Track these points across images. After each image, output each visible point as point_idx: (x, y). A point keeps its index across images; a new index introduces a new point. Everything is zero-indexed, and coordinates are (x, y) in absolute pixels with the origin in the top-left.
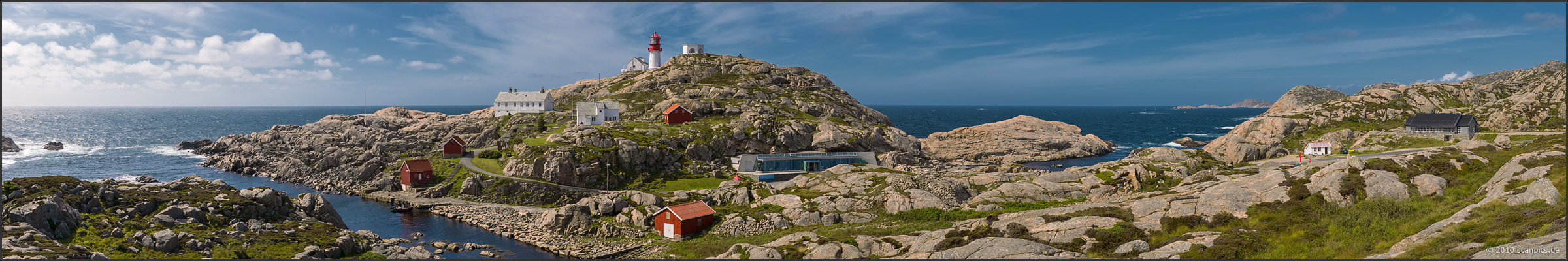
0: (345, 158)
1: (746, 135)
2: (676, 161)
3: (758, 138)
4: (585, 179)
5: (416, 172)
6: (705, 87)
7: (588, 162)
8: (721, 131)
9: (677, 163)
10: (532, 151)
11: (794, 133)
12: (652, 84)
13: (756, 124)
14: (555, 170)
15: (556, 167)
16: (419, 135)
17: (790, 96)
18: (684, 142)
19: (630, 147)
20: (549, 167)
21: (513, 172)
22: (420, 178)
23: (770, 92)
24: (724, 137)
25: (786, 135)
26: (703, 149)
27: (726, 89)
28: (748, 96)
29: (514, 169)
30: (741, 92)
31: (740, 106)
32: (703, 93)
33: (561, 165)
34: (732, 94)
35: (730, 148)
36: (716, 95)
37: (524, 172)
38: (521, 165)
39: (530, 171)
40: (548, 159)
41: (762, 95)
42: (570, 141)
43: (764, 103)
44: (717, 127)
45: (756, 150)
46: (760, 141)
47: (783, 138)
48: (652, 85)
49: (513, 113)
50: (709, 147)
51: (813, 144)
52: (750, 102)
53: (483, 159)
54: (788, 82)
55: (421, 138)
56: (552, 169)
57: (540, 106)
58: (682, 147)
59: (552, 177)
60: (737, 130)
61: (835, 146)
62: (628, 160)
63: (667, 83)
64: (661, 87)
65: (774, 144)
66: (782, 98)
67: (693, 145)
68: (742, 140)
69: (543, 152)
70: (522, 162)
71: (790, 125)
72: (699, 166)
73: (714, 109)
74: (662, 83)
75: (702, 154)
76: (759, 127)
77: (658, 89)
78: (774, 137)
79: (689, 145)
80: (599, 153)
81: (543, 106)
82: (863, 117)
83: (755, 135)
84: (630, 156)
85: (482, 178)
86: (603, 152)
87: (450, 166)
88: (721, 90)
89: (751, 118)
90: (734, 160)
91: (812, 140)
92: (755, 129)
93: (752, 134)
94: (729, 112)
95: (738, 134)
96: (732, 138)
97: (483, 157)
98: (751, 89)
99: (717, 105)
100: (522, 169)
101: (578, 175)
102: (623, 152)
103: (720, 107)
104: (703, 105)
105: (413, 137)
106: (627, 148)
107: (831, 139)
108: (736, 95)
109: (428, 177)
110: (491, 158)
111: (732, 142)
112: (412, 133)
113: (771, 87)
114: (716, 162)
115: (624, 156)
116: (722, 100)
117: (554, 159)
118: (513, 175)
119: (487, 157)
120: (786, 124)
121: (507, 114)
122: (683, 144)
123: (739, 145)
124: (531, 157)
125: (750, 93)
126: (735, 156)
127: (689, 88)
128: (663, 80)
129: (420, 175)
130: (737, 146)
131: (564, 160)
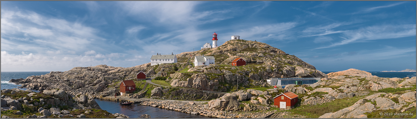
0: (87, 82)
1: (272, 70)
2: (247, 80)
3: (276, 71)
4: (213, 87)
5: (128, 86)
6: (245, 53)
7: (213, 80)
8: (262, 68)
9: (247, 81)
10: (185, 75)
11: (289, 70)
12: (221, 51)
13: (274, 66)
14: (199, 84)
15: (199, 82)
16: (117, 74)
17: (279, 57)
18: (248, 73)
19: (229, 74)
20: (196, 82)
21: (177, 85)
22: (130, 89)
23: (272, 55)
24: (263, 71)
25: (286, 70)
26: (256, 75)
27: (254, 53)
28: (264, 56)
29: (177, 83)
30: (261, 54)
31: (262, 60)
32: (244, 55)
33: (201, 81)
34: (257, 55)
35: (266, 76)
36: (250, 55)
37: (183, 85)
38: (181, 81)
39: (186, 84)
40: (195, 79)
41: (269, 56)
42: (201, 71)
43: (271, 59)
44: (259, 67)
45: (276, 76)
46: (277, 73)
47: (285, 72)
48: (221, 52)
49: (160, 64)
50: (258, 75)
51: (296, 74)
52: (266, 59)
53: (158, 81)
54: (276, 52)
55: (118, 75)
56: (197, 83)
57: (172, 60)
58: (247, 75)
59: (197, 87)
60: (268, 68)
61: (305, 75)
62: (229, 79)
63: (228, 51)
64: (225, 53)
65: (282, 74)
66: (277, 57)
67: (252, 74)
68: (270, 72)
69: (191, 75)
70: (181, 80)
71: (286, 67)
72: (257, 82)
73: (252, 61)
74: (225, 51)
75: (256, 78)
76: (275, 67)
77: (224, 53)
78: (282, 71)
79: (250, 74)
80: (217, 76)
81: (173, 60)
82: (307, 66)
83: (275, 70)
84: (230, 77)
85: (163, 88)
86: (218, 75)
87: (142, 84)
88: (253, 54)
89: (271, 64)
90: (268, 81)
91: (295, 73)
92: (274, 68)
93: (274, 70)
94: (258, 62)
95: (269, 70)
96: (266, 71)
97: (157, 80)
98: (264, 53)
99: (253, 59)
100: (182, 83)
101: (210, 86)
102: (227, 76)
103: (254, 60)
104: (247, 59)
105: (115, 75)
106: (228, 74)
107: (304, 72)
108: (259, 56)
109: (134, 88)
110: (161, 80)
111: (266, 73)
112: (114, 73)
113: (272, 53)
114: (262, 81)
115: (227, 77)
116: (254, 57)
117: (198, 78)
118: (177, 87)
119: (159, 80)
120: (284, 66)
121: (157, 64)
122: (247, 73)
123: (269, 74)
124: (185, 78)
125: (264, 55)
126: (268, 79)
127: (238, 53)
128: (225, 50)
129: (130, 87)
130: (268, 75)
131: (203, 79)
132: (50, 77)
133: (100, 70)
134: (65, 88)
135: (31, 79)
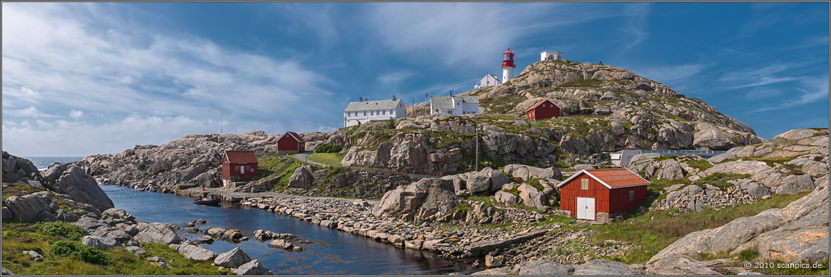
1: (626, 129)
2: (550, 154)
3: (639, 132)
4: (442, 168)
5: (237, 165)
6: (568, 91)
7: (446, 147)
8: (598, 125)
9: (551, 156)
10: (377, 137)
11: (675, 130)
12: (510, 89)
13: (633, 119)
14: (404, 157)
15: (406, 152)
17: (659, 101)
18: (557, 134)
19: (497, 133)
20: (397, 153)
21: (352, 161)
22: (243, 172)
23: (637, 97)
24: (601, 131)
25: (667, 131)
26: (580, 142)
27: (592, 91)
28: (616, 98)
29: (353, 157)
30: (608, 94)
31: (609, 106)
32: (567, 95)
33: (411, 149)
34: (599, 96)
35: (608, 143)
36: (581, 97)
37: (365, 160)
38: (362, 152)
39: (372, 159)
40: (396, 144)
41: (630, 98)
42: (423, 126)
43: (633, 104)
44: (592, 120)
45: (637, 146)
46: (641, 136)
47: (664, 134)
48: (511, 91)
49: (363, 122)
50: (585, 140)
51: (695, 143)
52: (619, 104)
53: (320, 154)
54: (652, 89)
56: (400, 155)
57: (391, 113)
58: (555, 139)
59: (400, 166)
60: (616, 124)
61: (720, 144)
62: (495, 148)
63: (527, 87)
64: (520, 92)
65: (655, 140)
66: (651, 102)
67: (568, 137)
68: (622, 135)
69: (390, 137)
70: (363, 148)
71: (669, 123)
72: (578, 159)
73: (582, 109)
74: (521, 88)
75: (578, 148)
76: (638, 123)
77: (516, 94)
78: (656, 133)
79: (563, 137)
80: (459, 138)
81: (394, 113)
82: (731, 125)
83: (636, 130)
84: (497, 144)
85: (314, 168)
86: (464, 138)
87: (282, 161)
88: (587, 93)
89: (626, 115)
90: (615, 156)
91: (693, 139)
92: (633, 124)
93: (631, 128)
94: (598, 113)
95: (617, 128)
96: (610, 132)
97: (321, 152)
98: (618, 92)
99: (585, 104)
100: (363, 156)
101: (434, 162)
102: (489, 139)
103: (588, 106)
104: (569, 104)
106: (492, 133)
107: (715, 137)
108: (603, 97)
109: (252, 170)
110: (330, 152)
111: (611, 137)
113: (639, 92)
114: (595, 157)
115: (490, 143)
116: (589, 101)
117: (403, 143)
118: (352, 165)
119: (325, 152)
120: (665, 122)
121: (357, 124)
122: (555, 136)
123: (618, 140)
124: (374, 144)
125: (618, 95)
126: (615, 152)
127: (551, 91)
128: (521, 86)
129: (242, 168)
130: (615, 141)
131: (416, 144)
132: (127, 156)
133: (237, 141)
134: (130, 174)
135: (90, 162)
